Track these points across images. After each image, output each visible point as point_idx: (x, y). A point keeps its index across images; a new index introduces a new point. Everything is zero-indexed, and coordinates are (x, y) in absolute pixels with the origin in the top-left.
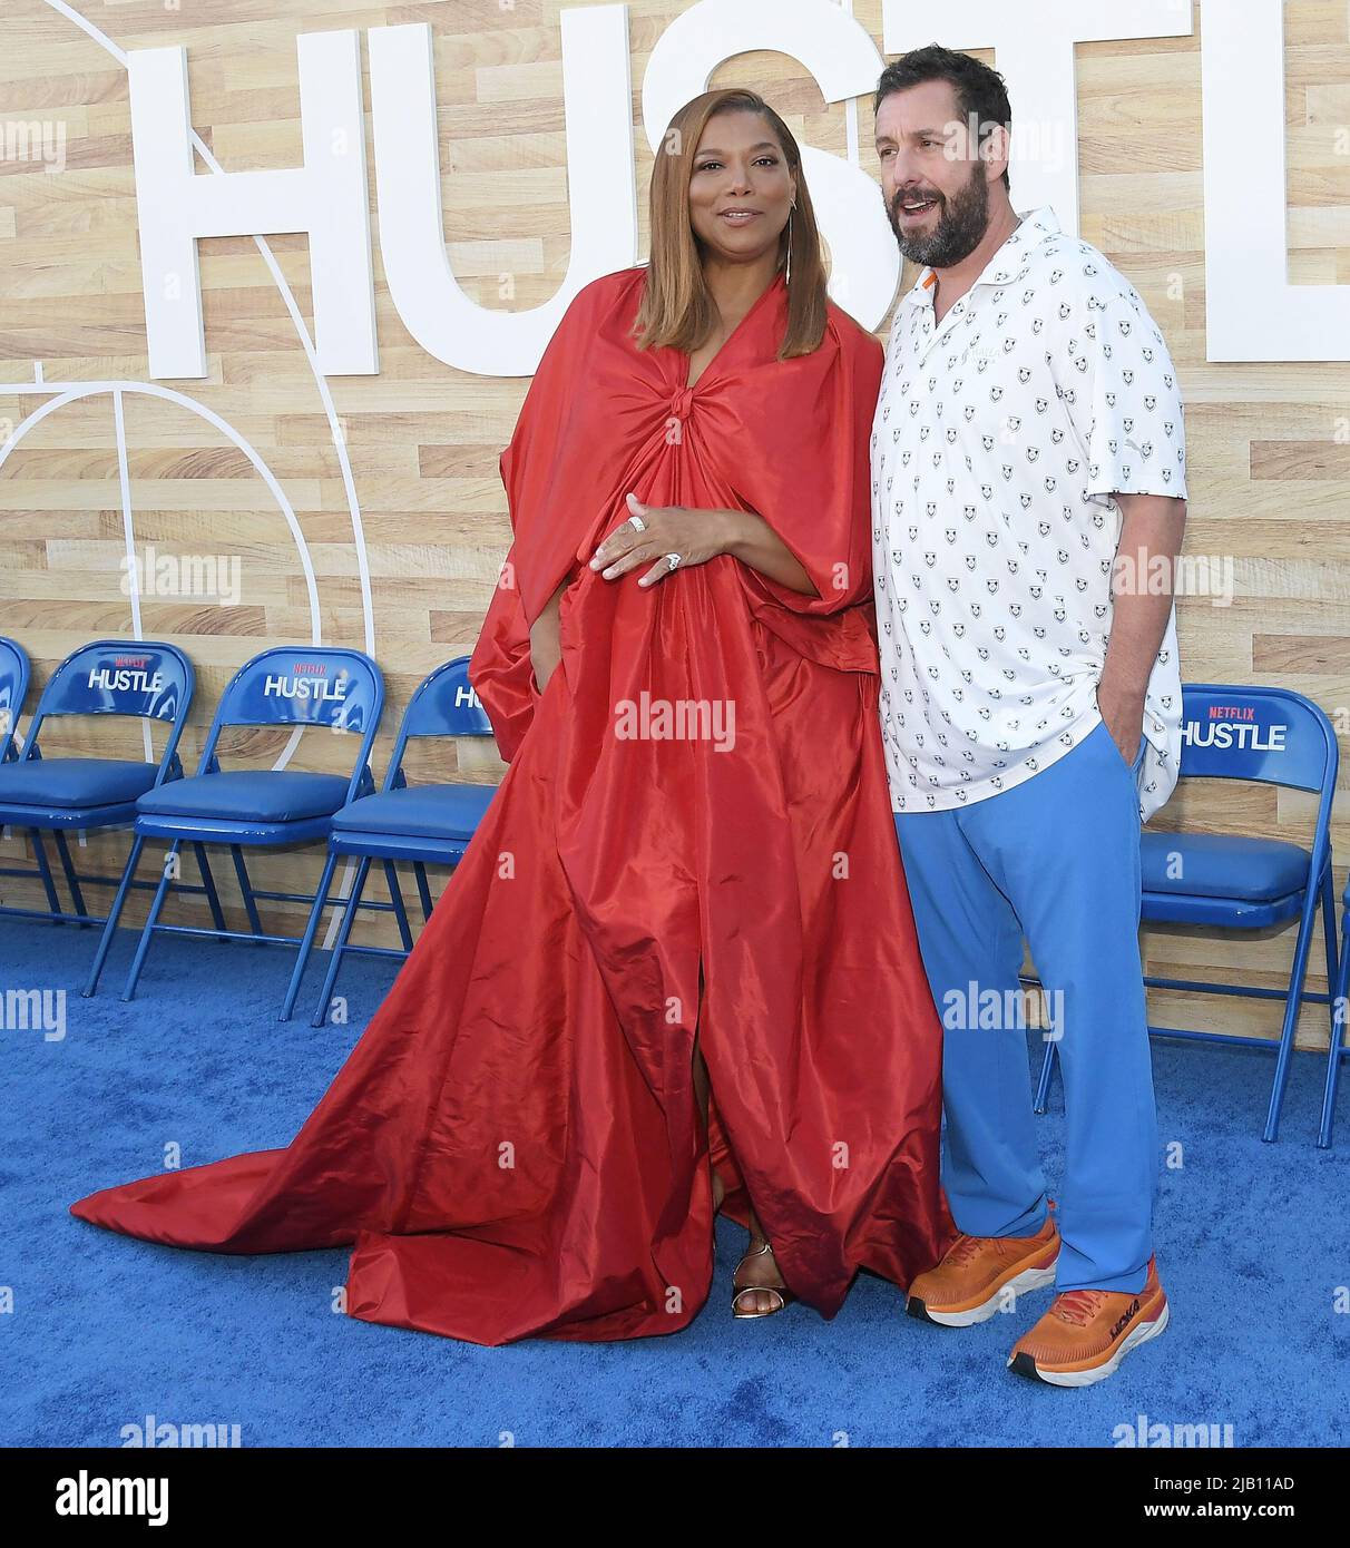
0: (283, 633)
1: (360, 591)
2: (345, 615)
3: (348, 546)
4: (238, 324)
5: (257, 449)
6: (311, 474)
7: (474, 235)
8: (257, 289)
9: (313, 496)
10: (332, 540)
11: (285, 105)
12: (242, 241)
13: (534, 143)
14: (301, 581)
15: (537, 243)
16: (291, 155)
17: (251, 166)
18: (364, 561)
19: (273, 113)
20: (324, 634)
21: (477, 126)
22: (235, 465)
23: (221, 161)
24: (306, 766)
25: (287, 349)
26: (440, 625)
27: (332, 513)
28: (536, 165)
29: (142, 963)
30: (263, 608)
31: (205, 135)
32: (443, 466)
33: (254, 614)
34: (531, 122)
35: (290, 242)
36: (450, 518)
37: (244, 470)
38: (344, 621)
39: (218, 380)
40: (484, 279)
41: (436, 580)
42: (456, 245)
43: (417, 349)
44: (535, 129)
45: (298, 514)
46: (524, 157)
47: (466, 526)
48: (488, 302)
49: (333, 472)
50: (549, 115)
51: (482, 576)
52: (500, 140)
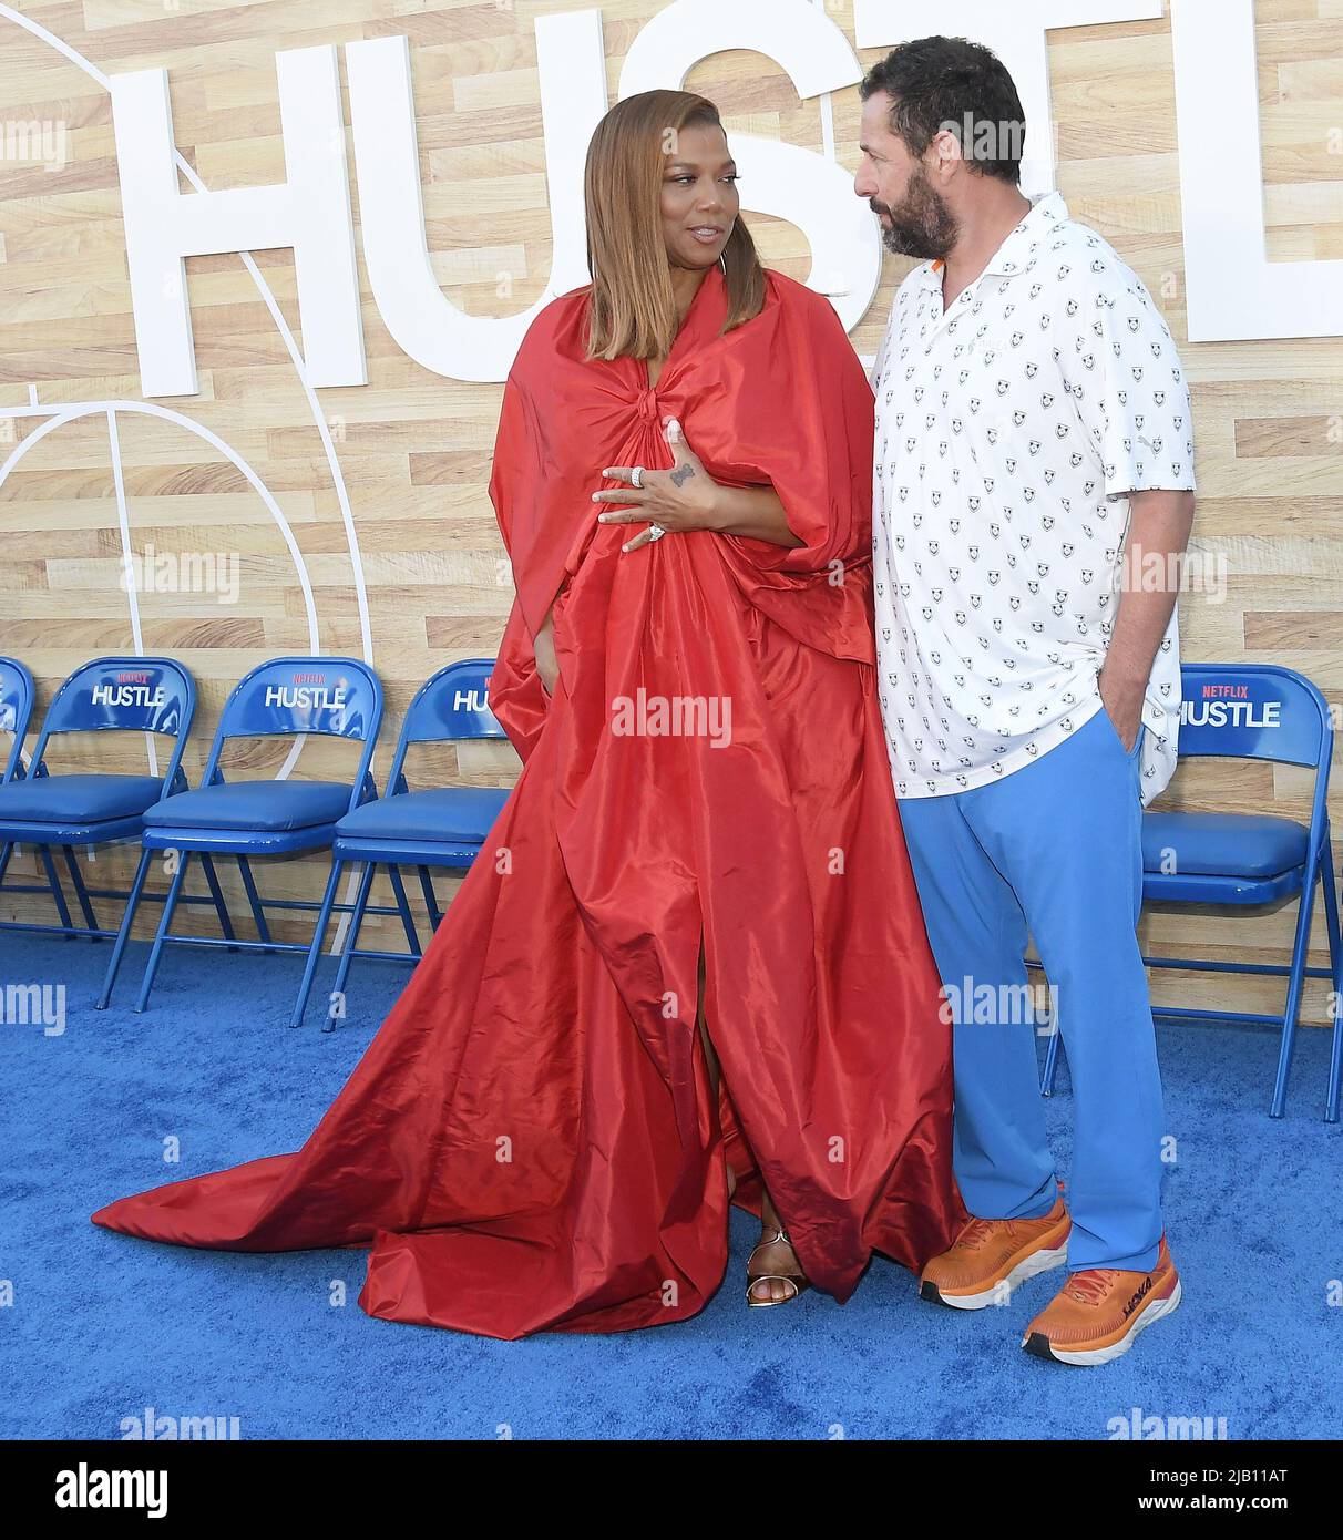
0: (282, 644)
1: (356, 599)
2: (343, 624)
3: (343, 556)
4: (227, 340)
5: (250, 463)
6: (301, 486)
7: (457, 244)
8: (245, 305)
9: (307, 508)
10: (327, 550)
11: (266, 122)
12: (229, 258)
13: (512, 150)
14: (297, 592)
15: (521, 248)
16: (275, 172)
17: (236, 183)
18: (359, 570)
19: (255, 130)
20: (322, 644)
21: (456, 136)
22: (233, 481)
23: (205, 180)
24: (309, 776)
25: (277, 362)
26: (436, 630)
27: (326, 523)
28: (515, 171)
29: (154, 973)
30: (260, 620)
31: (189, 154)
32: (434, 474)
33: (253, 626)
34: (509, 130)
35: (277, 257)
36: (442, 525)
37: (238, 484)
38: (341, 630)
39: (209, 396)
40: (469, 287)
41: (431, 586)
42: (439, 254)
43: (405, 358)
44: (514, 137)
45: (292, 526)
46: (503, 164)
47: (458, 532)
48: (473, 310)
49: (325, 483)
50: (527, 122)
51: (475, 581)
52: (478, 148)
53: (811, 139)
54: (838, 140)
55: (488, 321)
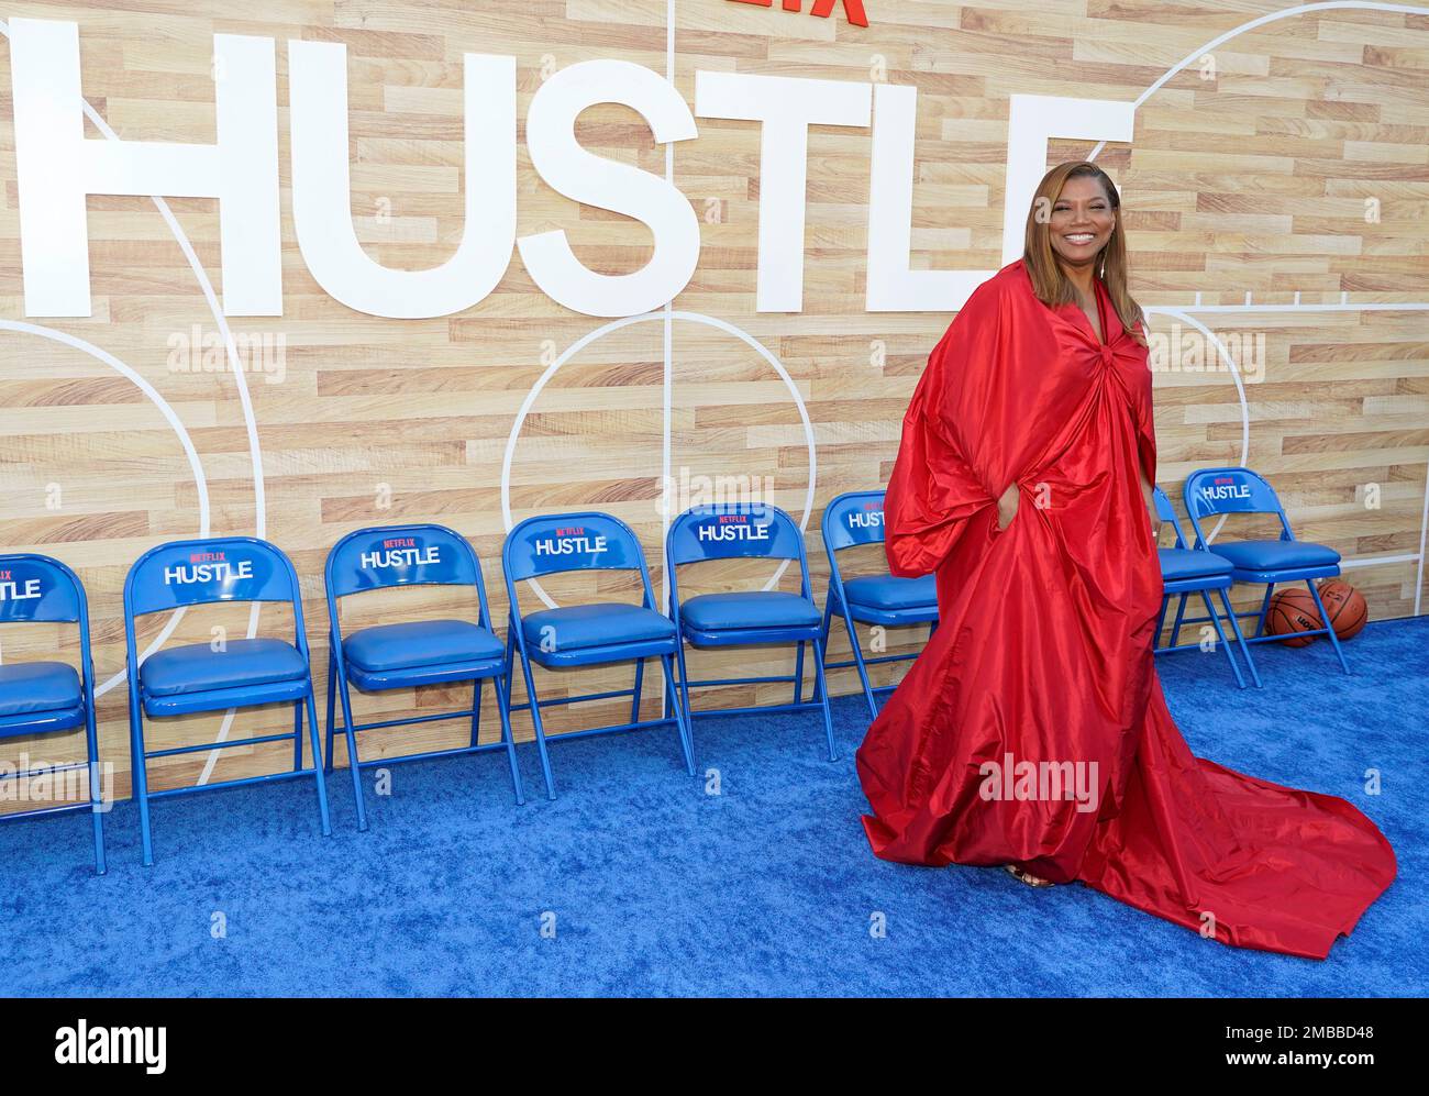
0: (167, 532)
1: (253, 489)
2: (236, 510)
3: (244, 455)
4: (130, 271)
5: (148, 379)
6: (207, 397)
8: (154, 243)
9: (208, 415)
10: (225, 450)
11: (201, 90)
12: (141, 202)
13: (432, 146)
14: (191, 486)
15: (434, 221)
16: (204, 132)
17: (153, 137)
18: (259, 465)
19: (179, 94)
20: (213, 527)
21: (384, 129)
22: (126, 392)
23: (117, 130)
24: (187, 639)
26: (330, 510)
27: (227, 428)
28: (433, 163)
30: (146, 512)
31: (99, 104)
32: (340, 387)
33: (137, 518)
34: (429, 132)
35: (199, 207)
36: (344, 426)
38: (234, 515)
39: (105, 319)
40: (386, 246)
41: (329, 475)
42: (360, 218)
43: (325, 296)
44: (434, 137)
45: (191, 431)
46: (423, 156)
47: (359, 432)
48: (386, 263)
49: (229, 395)
50: (447, 129)
51: (371, 468)
52: (403, 142)
53: (658, 169)
54: (675, 173)
55: (402, 273)
